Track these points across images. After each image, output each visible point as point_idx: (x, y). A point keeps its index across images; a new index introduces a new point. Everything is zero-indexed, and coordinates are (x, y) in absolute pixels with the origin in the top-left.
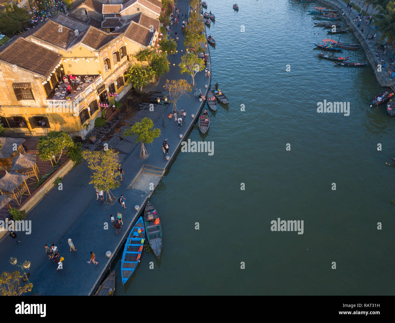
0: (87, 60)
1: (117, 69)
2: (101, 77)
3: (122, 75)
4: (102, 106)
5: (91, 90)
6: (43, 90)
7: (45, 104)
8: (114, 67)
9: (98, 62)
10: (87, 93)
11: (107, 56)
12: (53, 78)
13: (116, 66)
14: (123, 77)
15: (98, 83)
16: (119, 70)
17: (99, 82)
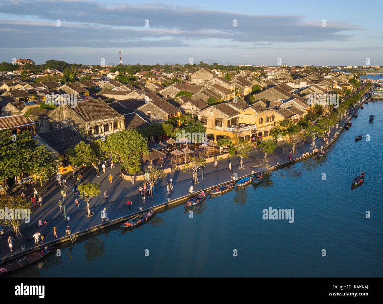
0: (251, 116)
1: (266, 126)
2: (256, 126)
3: (269, 130)
4: (252, 139)
5: (248, 130)
6: (227, 122)
7: (225, 129)
8: (265, 124)
9: (256, 117)
10: (246, 130)
11: (262, 116)
13: (266, 124)
14: (268, 131)
15: (253, 128)
16: (267, 127)
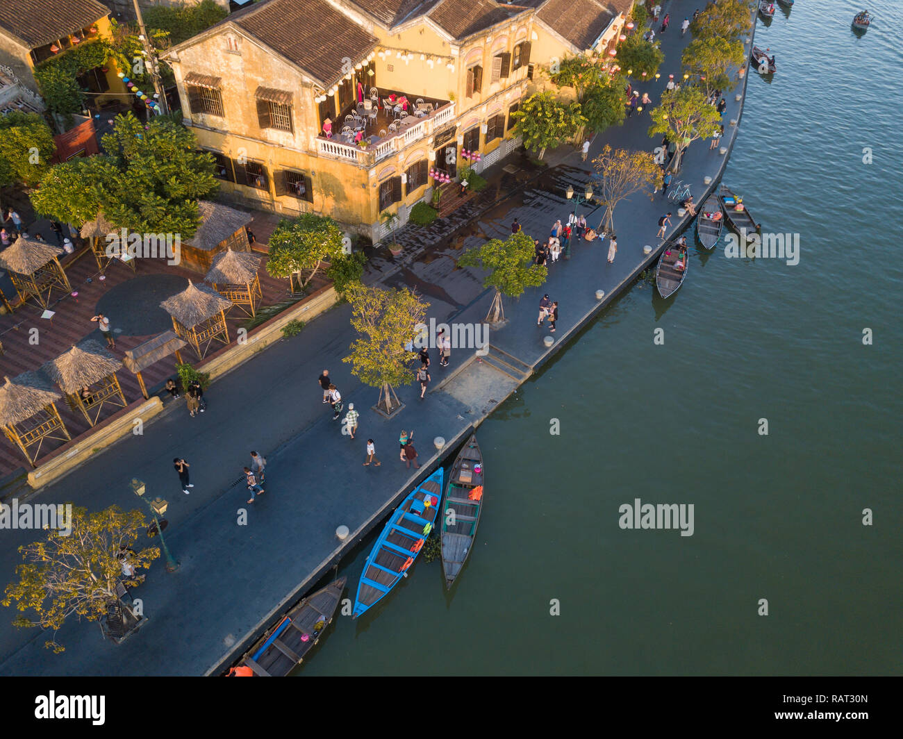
0: (429, 62)
1: (496, 95)
2: (451, 108)
3: (505, 112)
4: (437, 178)
5: (419, 135)
6: (314, 114)
7: (312, 147)
8: (490, 86)
9: (453, 71)
10: (409, 140)
11: (478, 59)
12: (345, 90)
13: (496, 87)
14: (504, 118)
15: (441, 122)
16: (501, 99)
17: (444, 118)
